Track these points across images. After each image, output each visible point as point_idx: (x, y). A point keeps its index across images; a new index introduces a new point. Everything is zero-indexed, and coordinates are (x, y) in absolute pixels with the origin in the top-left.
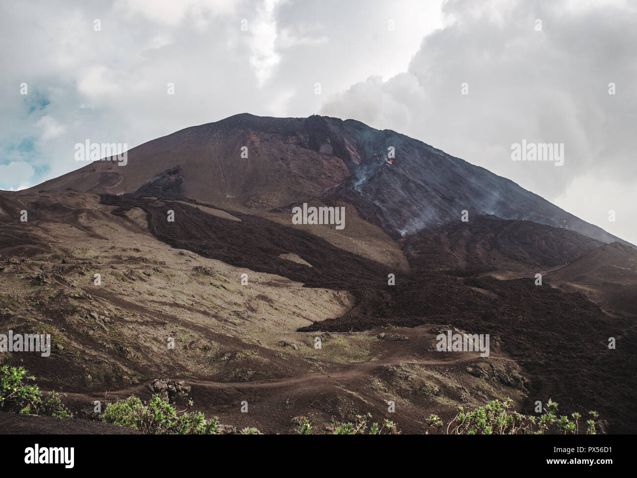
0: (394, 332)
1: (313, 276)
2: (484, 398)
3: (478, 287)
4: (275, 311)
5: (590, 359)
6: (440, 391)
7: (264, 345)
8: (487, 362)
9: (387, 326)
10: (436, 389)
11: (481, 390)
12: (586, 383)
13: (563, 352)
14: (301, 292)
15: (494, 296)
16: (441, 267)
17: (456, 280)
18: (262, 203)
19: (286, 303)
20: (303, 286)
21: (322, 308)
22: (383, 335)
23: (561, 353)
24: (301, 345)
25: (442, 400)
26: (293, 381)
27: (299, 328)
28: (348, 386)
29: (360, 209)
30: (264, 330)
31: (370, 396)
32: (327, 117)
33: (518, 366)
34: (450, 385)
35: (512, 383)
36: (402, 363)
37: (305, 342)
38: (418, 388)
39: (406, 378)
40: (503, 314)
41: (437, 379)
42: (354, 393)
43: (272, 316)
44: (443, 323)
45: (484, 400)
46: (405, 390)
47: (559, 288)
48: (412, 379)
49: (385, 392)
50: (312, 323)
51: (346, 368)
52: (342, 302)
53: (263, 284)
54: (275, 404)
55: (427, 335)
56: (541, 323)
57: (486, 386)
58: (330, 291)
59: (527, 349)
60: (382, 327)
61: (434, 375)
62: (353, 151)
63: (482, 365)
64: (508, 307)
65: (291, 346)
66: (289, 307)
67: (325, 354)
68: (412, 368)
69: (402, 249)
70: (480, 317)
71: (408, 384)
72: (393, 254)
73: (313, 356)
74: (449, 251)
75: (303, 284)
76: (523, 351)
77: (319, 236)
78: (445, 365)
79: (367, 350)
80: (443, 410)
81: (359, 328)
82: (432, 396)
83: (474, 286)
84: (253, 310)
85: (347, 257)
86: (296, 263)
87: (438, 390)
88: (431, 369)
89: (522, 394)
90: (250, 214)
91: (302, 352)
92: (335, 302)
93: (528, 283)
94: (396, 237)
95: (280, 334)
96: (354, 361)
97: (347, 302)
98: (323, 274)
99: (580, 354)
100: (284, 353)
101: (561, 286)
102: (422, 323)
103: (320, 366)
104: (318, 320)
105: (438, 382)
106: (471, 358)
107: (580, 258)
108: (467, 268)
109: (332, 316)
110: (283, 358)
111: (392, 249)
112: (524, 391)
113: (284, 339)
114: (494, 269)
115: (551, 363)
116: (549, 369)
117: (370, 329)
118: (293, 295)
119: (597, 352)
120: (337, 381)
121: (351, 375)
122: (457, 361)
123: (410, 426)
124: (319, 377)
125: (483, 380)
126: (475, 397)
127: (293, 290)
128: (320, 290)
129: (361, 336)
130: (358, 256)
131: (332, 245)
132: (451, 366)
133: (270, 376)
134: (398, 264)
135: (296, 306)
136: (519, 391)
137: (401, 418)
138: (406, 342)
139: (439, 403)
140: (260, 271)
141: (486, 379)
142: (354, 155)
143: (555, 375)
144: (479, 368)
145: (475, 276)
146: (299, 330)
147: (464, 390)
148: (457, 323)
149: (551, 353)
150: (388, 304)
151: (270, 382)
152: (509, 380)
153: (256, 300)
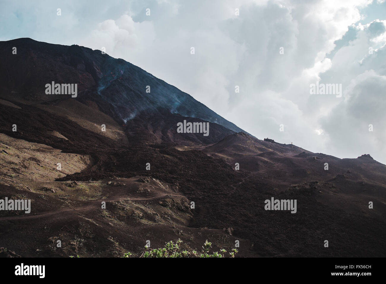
0: (117, 181)
1: (68, 146)
2: (168, 219)
3: (168, 155)
4: (41, 168)
5: (226, 195)
6: (143, 216)
7: (32, 191)
8: (171, 198)
9: (113, 177)
10: (141, 215)
11: (166, 214)
12: (223, 208)
13: (212, 192)
14: (60, 156)
15: (176, 160)
16: (147, 142)
17: (155, 150)
18: (36, 98)
19: (49, 163)
20: (61, 152)
21: (73, 166)
22: (110, 183)
23: (211, 192)
24: (57, 190)
25: (144, 221)
26: (50, 213)
28: (87, 215)
29: (100, 105)
30: (32, 180)
31: (100, 221)
32: (83, 47)
33: (188, 200)
34: (149, 212)
35: (184, 210)
36: (121, 200)
37: (60, 188)
38: (130, 215)
39: (123, 209)
40: (181, 170)
41: (141, 209)
42: (90, 220)
43: (38, 171)
44: (146, 176)
45: (168, 220)
46: (122, 216)
47: (211, 156)
48: (127, 209)
49: (110, 218)
50: (66, 175)
51: (86, 204)
52: (86, 162)
53: (34, 150)
54: (37, 230)
55: (136, 183)
56: (201, 175)
57: (170, 212)
58: (79, 156)
59: (193, 190)
60: (110, 178)
61: (140, 207)
62: (98, 70)
63: (168, 200)
64: (183, 166)
65: (50, 190)
66: (51, 165)
67: (73, 195)
68: (127, 203)
69: (124, 131)
70: (168, 172)
71: (124, 213)
72: (119, 134)
73: (65, 196)
74: (151, 132)
75: (61, 151)
76: (191, 191)
77: (73, 120)
78: (147, 201)
79: (100, 192)
80: (145, 227)
81: (95, 179)
82: (138, 219)
83: (165, 154)
84: (25, 167)
85: (91, 134)
86: (57, 137)
87: (142, 216)
88: (138, 203)
89: (189, 216)
90: (28, 104)
91: (58, 194)
92: (81, 162)
93: (195, 153)
94: (121, 123)
95: (43, 183)
96: (92, 199)
97: (88, 162)
98: (75, 144)
99: (220, 193)
100: (45, 195)
101: (212, 155)
102: (134, 176)
103: (69, 203)
104: (70, 173)
105: (142, 210)
106: (162, 196)
107: (223, 140)
108: (162, 144)
109: (79, 171)
110: (44, 199)
111: (119, 131)
112: (191, 214)
113: (46, 186)
114: (177, 145)
115: (206, 198)
116: (205, 201)
117: (102, 179)
118: (54, 158)
119: (229, 191)
120: (80, 212)
121: (88, 208)
122: (154, 198)
123: (125, 238)
124: (68, 210)
125: (168, 208)
126: (163, 219)
127: (55, 154)
128: (72, 155)
129: (96, 184)
130: (97, 134)
131: (81, 127)
132: (150, 201)
133: (34, 211)
134: (122, 140)
135: (56, 164)
136: (188, 214)
137: (119, 234)
138: (124, 187)
139: (142, 223)
140: (32, 142)
141: (170, 208)
142: (98, 72)
143: (207, 204)
144: (166, 202)
145: (166, 148)
146: (57, 180)
147: (157, 215)
148: (155, 175)
149: (206, 192)
150: (114, 164)
151: (34, 215)
152: (183, 208)
153: (28, 161)
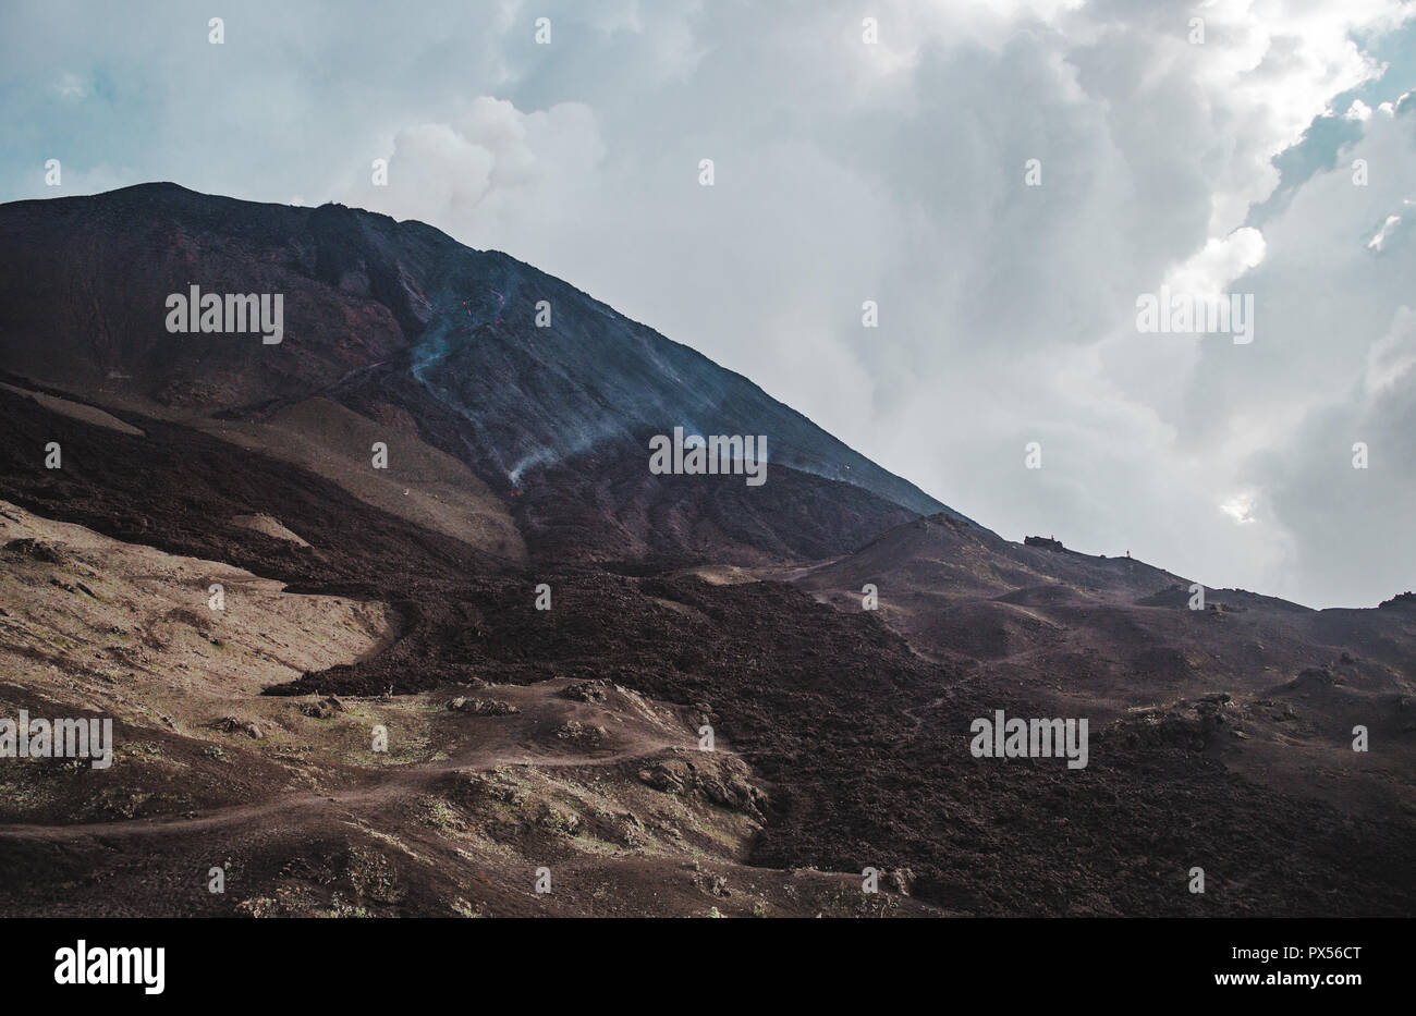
0: (485, 695)
1: (308, 567)
2: (674, 835)
3: (670, 598)
4: (211, 649)
5: (886, 747)
6: (581, 823)
7: (180, 730)
8: (682, 759)
9: (472, 682)
10: (573, 820)
11: (667, 818)
12: (875, 795)
13: (835, 735)
14: (279, 603)
15: (701, 618)
16: (594, 555)
17: (622, 583)
18: (197, 395)
19: (241, 630)
20: (283, 590)
21: (325, 641)
22: (460, 701)
23: (829, 736)
24: (269, 728)
25: (585, 843)
26: (244, 813)
27: (267, 687)
28: (376, 821)
29: (424, 421)
30: (181, 692)
31: (425, 842)
32: (361, 211)
33: (744, 764)
34: (603, 810)
35: (732, 801)
36: (502, 763)
37: (278, 719)
38: (534, 819)
39: (509, 798)
40: (718, 657)
41: (575, 798)
42: (388, 838)
43: (203, 659)
44: (592, 676)
45: (673, 839)
46: (504, 824)
47: (830, 603)
48: (521, 799)
49: (461, 830)
50: (299, 675)
51: (373, 778)
52: (372, 627)
53: (188, 583)
54: (196, 871)
55: (557, 701)
56: (793, 674)
57: (679, 809)
58: (347, 603)
59: (765, 729)
60: (460, 683)
61: (569, 790)
62: (416, 292)
63: (670, 765)
64: (728, 641)
65: (246, 730)
66: (247, 639)
67: (326, 746)
68: (522, 776)
69: (512, 512)
70: (671, 662)
71: (512, 811)
72: (492, 523)
73: (297, 752)
74: (611, 519)
75: (284, 585)
76: (756, 733)
77: (326, 476)
78: (594, 767)
79: (423, 735)
80: (587, 866)
81: (407, 687)
82: (564, 836)
83: (661, 596)
84: (157, 646)
85: (390, 525)
86: (270, 538)
87: (577, 822)
88: (563, 776)
89: (752, 822)
90: (166, 418)
91: (272, 742)
92: (357, 626)
93: (771, 593)
94: (499, 486)
95: (221, 702)
96: (393, 762)
97: (382, 626)
98: (333, 563)
99: (865, 738)
100: (225, 748)
101: (834, 600)
102: (548, 675)
103: (313, 774)
104: (315, 668)
105: (578, 803)
106: (650, 750)
107: (874, 543)
108: (648, 558)
109: (347, 658)
110: (224, 759)
111: (490, 513)
112: (755, 817)
113: (231, 714)
114: (698, 563)
115: (811, 756)
116: (807, 769)
117: (431, 688)
118: (259, 610)
119: (897, 733)
120: (351, 810)
121: (381, 795)
122: (619, 757)
123: (514, 906)
124: (307, 801)
125: (673, 796)
126: (655, 834)
127: (260, 598)
128: (323, 599)
129: (412, 706)
130: (413, 525)
131: (357, 500)
132: (606, 768)
133: (187, 803)
134: (502, 546)
135: (264, 635)
136: (746, 818)
137: (494, 889)
138: (510, 716)
139: (579, 851)
140: (182, 554)
141: (679, 794)
142: (417, 302)
143: (818, 781)
144: (665, 771)
145: (665, 576)
146: (269, 691)
147: (633, 819)
148: (623, 674)
149: (811, 735)
150: (475, 632)
151: (188, 818)
152: (726, 795)
153: (165, 621)
